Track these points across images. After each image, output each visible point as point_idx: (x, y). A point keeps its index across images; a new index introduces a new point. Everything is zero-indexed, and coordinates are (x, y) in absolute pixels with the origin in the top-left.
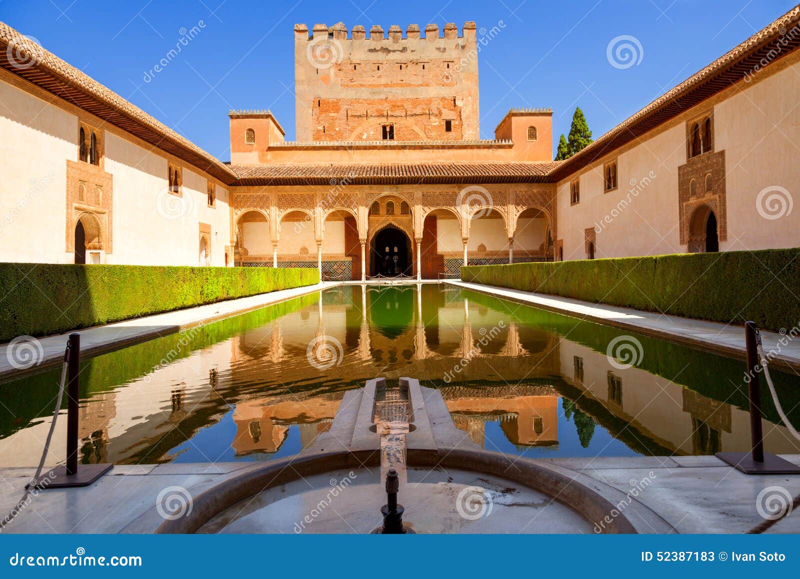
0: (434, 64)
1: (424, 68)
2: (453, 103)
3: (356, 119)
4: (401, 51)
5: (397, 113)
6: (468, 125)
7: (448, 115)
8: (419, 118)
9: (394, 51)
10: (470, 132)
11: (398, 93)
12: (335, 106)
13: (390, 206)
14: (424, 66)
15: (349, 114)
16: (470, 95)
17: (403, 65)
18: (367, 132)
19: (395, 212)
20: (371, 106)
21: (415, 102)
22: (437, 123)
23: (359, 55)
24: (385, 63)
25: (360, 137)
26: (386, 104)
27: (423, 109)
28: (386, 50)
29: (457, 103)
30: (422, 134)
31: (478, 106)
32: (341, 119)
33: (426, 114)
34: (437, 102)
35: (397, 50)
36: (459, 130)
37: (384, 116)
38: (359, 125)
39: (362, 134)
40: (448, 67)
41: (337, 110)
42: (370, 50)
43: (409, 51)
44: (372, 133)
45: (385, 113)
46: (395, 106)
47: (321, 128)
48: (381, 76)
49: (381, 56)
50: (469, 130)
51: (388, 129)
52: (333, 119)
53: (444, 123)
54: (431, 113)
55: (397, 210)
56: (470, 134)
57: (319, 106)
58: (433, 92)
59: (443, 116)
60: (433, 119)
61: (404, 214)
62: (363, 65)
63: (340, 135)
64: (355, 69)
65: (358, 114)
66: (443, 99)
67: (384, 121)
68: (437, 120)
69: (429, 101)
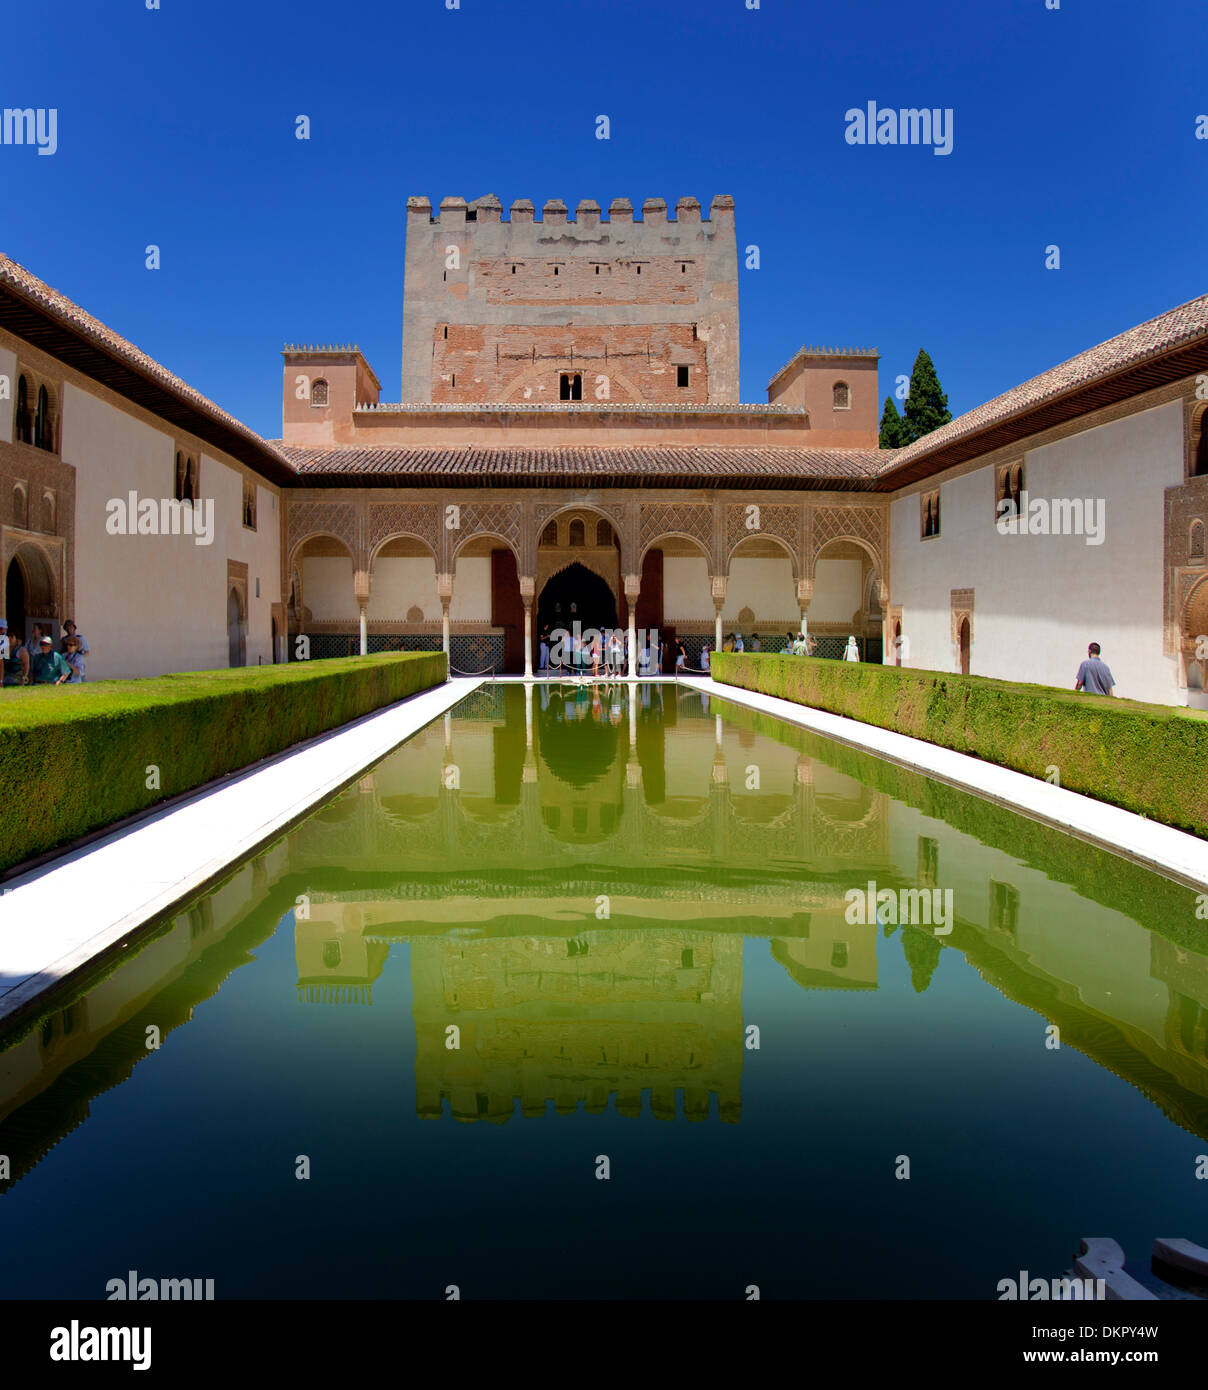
0: (658, 265)
1: (639, 272)
2: (691, 334)
3: (513, 362)
4: (599, 242)
5: (589, 352)
6: (719, 376)
7: (682, 355)
8: (628, 361)
9: (586, 242)
10: (723, 388)
11: (589, 315)
12: (476, 338)
13: (577, 527)
14: (639, 268)
15: (501, 353)
16: (723, 321)
17: (601, 266)
18: (531, 385)
19: (587, 540)
20: (540, 338)
21: (623, 332)
22: (663, 371)
23: (522, 250)
24: (568, 262)
25: (518, 395)
26: (568, 336)
27: (640, 345)
28: (573, 241)
29: (698, 335)
30: (633, 392)
31: (738, 341)
32: (484, 362)
33: (641, 353)
34: (662, 333)
35: (591, 241)
36: (703, 384)
37: (564, 357)
38: (518, 373)
39: (523, 390)
40: (683, 270)
41: (479, 346)
42: (543, 241)
43: (613, 243)
44: (542, 387)
45: (567, 351)
46: (585, 339)
47: (447, 378)
48: (560, 285)
49: (562, 251)
50: (721, 386)
51: (571, 382)
52: (471, 361)
53: (674, 371)
54: (651, 351)
55: (591, 535)
56: (722, 393)
57: (446, 337)
58: (653, 314)
59: (671, 358)
60: (655, 363)
61: (602, 544)
62: (528, 265)
63: (482, 391)
64: (514, 272)
65: (518, 353)
66: (673, 326)
67: (564, 367)
68: (661, 364)
69: (648, 329)
